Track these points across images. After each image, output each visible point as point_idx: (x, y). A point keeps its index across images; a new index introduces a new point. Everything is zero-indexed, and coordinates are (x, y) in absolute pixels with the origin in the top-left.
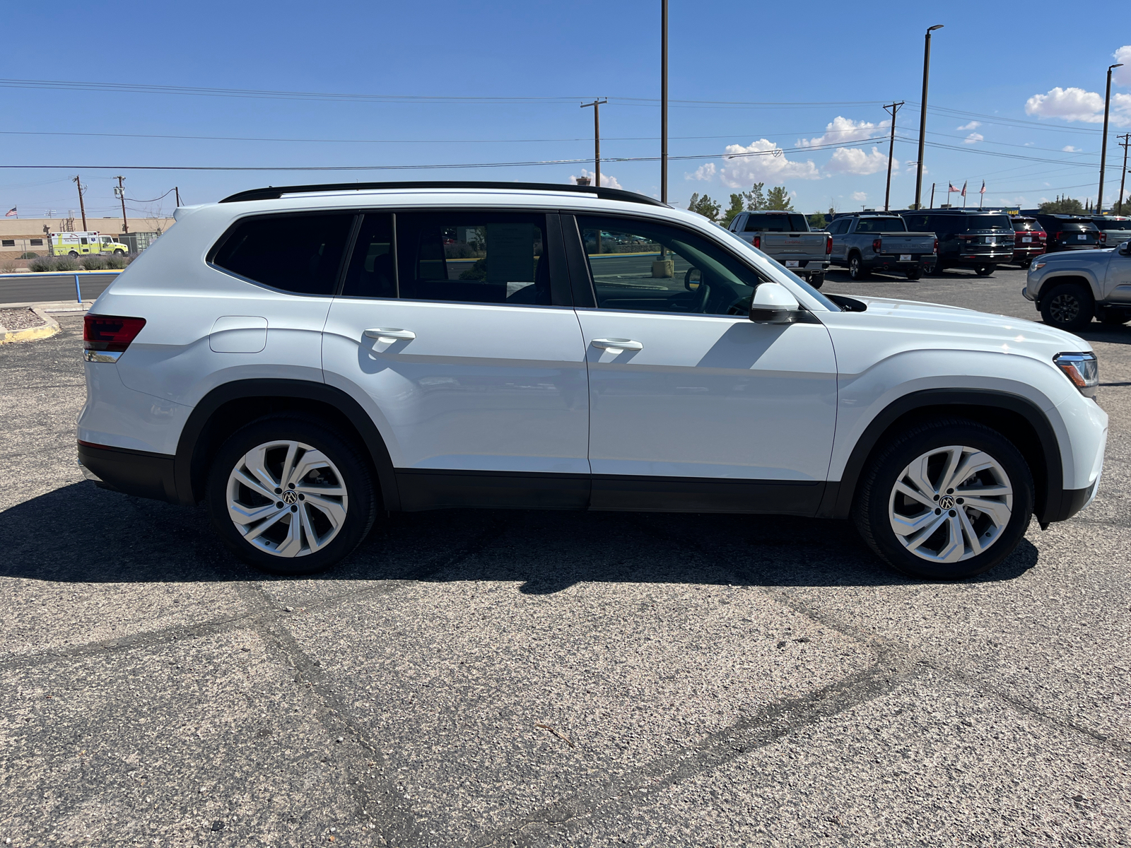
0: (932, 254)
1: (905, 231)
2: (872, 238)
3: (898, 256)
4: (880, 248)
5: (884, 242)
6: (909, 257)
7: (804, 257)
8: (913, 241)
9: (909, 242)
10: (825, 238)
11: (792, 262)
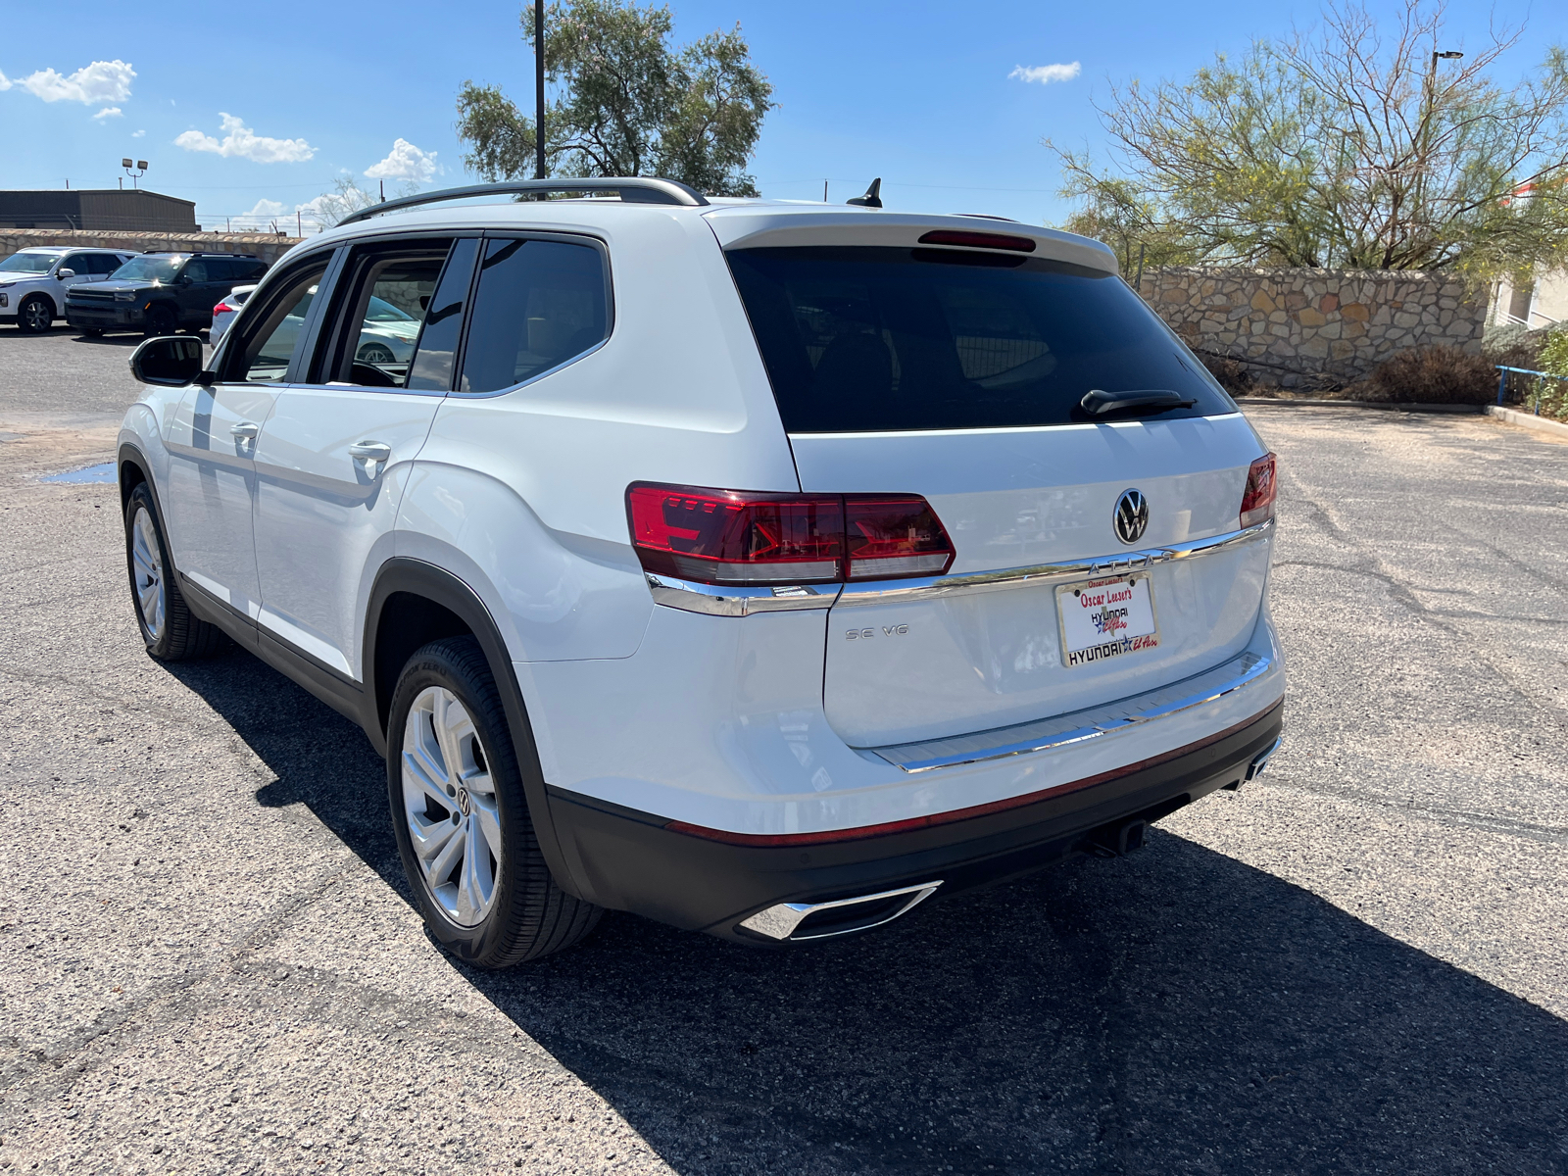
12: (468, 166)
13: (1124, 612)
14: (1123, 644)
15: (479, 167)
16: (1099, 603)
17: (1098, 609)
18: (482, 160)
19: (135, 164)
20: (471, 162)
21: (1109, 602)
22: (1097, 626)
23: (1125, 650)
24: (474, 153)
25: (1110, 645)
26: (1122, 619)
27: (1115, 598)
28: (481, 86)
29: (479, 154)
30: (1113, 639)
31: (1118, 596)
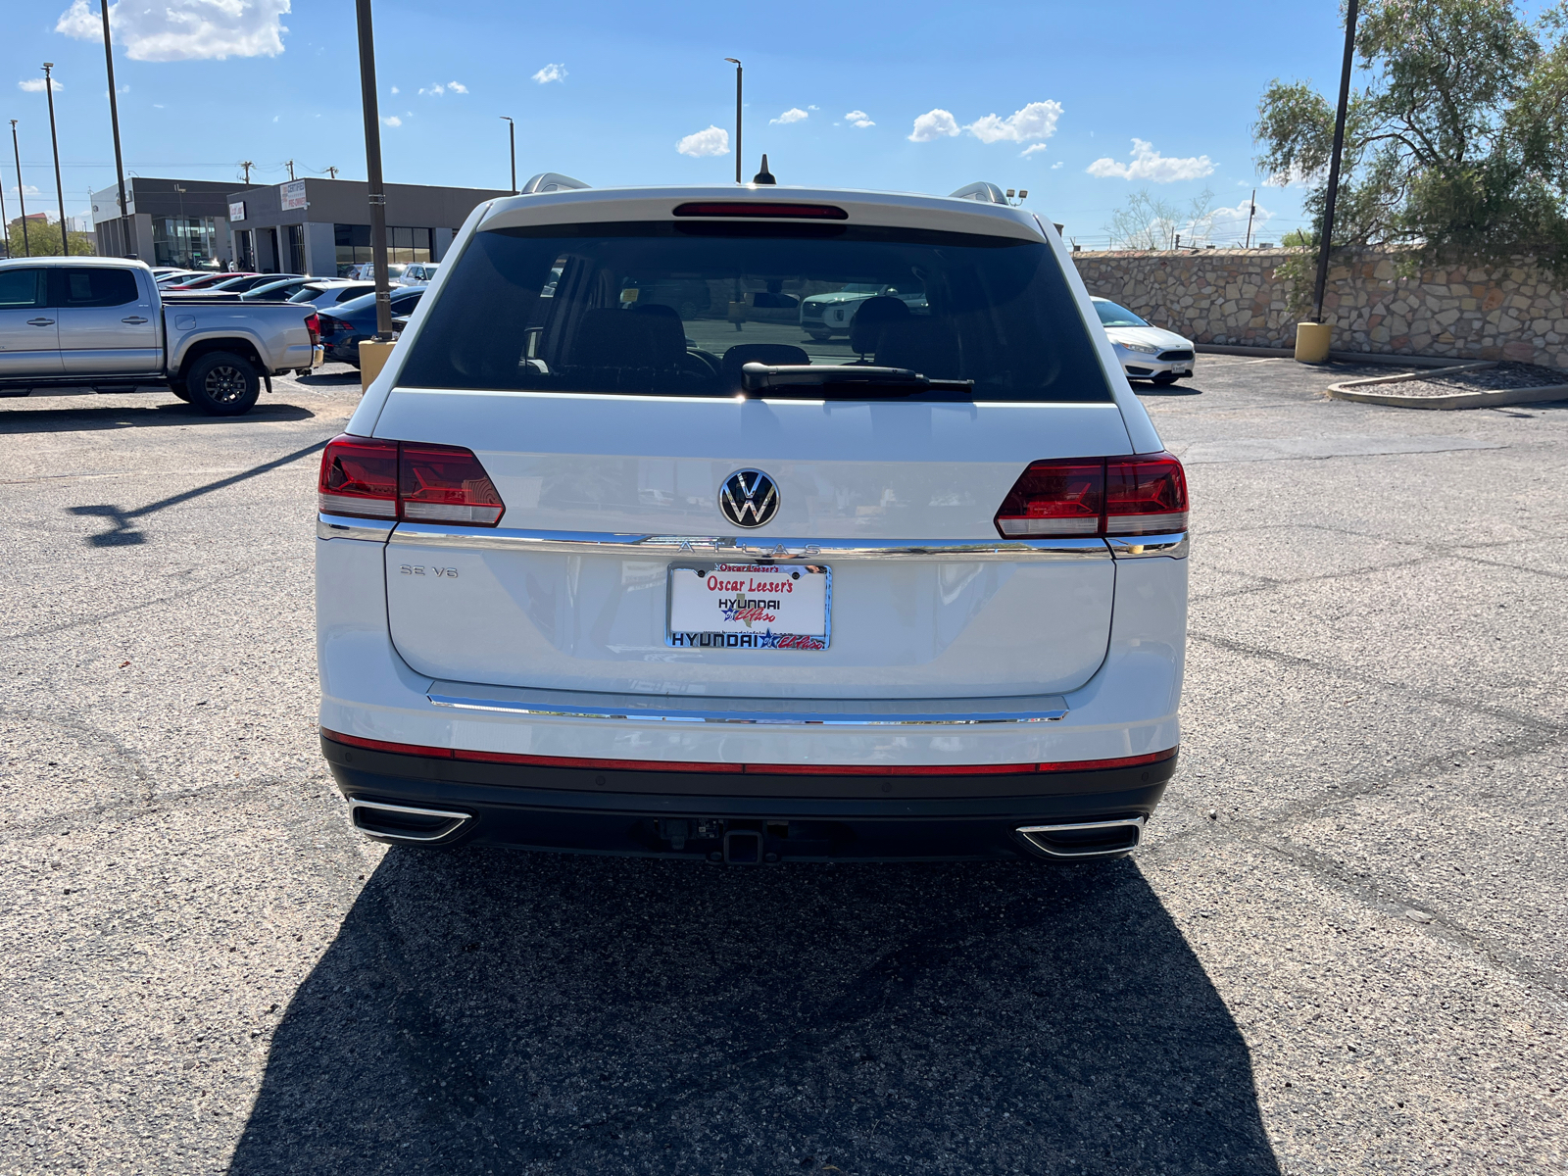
12: (1260, 167)
13: (776, 605)
14: (763, 638)
15: (1272, 168)
16: (734, 588)
17: (732, 595)
18: (1277, 159)
19: (1017, 194)
20: (1263, 163)
21: (751, 590)
22: (725, 612)
23: (764, 645)
24: (1269, 153)
25: (739, 636)
26: (771, 612)
27: (761, 587)
28: (1287, 82)
29: (1273, 154)
30: (746, 630)
31: (768, 587)
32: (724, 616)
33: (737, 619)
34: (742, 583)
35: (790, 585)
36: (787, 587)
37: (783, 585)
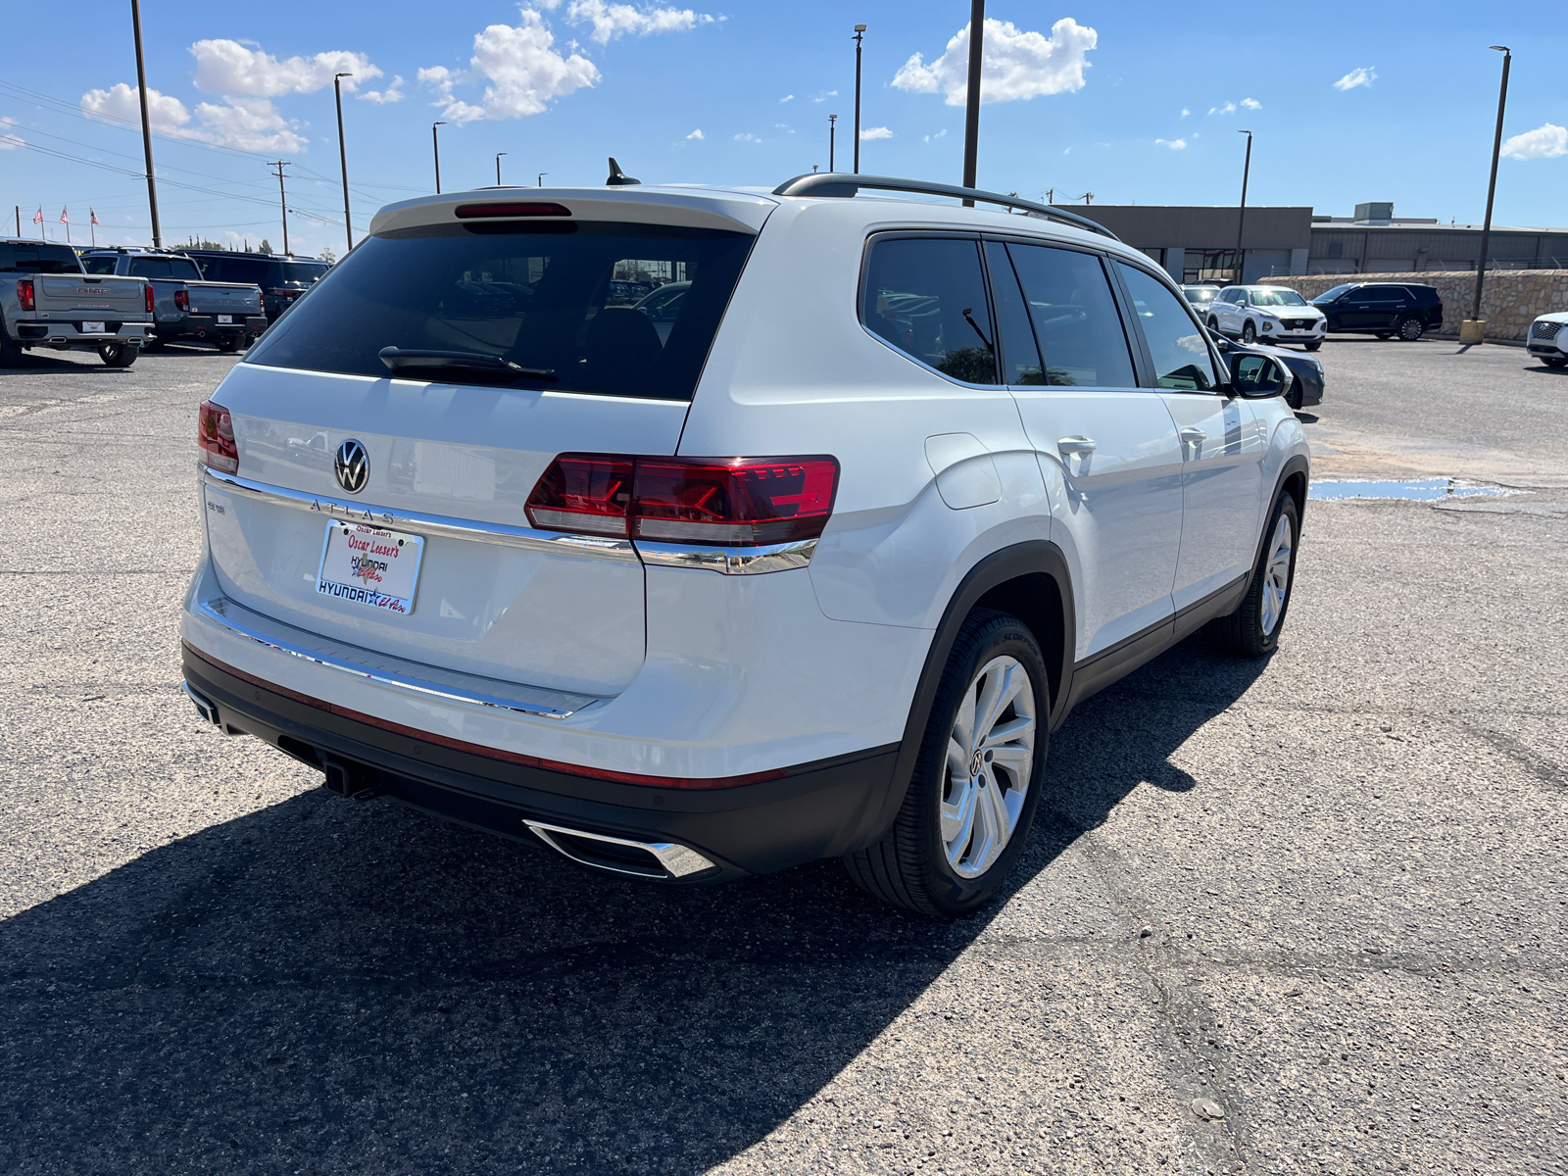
0: (259, 315)
1: (200, 279)
2: (173, 289)
3: (215, 315)
4: (187, 304)
5: (191, 295)
6: (230, 319)
7: (115, 317)
8: (233, 296)
9: (226, 297)
10: (142, 288)
11: (94, 324)
13: (383, 566)
14: (371, 595)
17: (361, 554)
22: (353, 568)
23: (371, 601)
25: (358, 590)
26: (379, 572)
27: (379, 550)
30: (363, 586)
31: (383, 550)
32: (352, 571)
33: (359, 575)
34: (368, 544)
35: (397, 550)
36: (394, 552)
37: (393, 549)
